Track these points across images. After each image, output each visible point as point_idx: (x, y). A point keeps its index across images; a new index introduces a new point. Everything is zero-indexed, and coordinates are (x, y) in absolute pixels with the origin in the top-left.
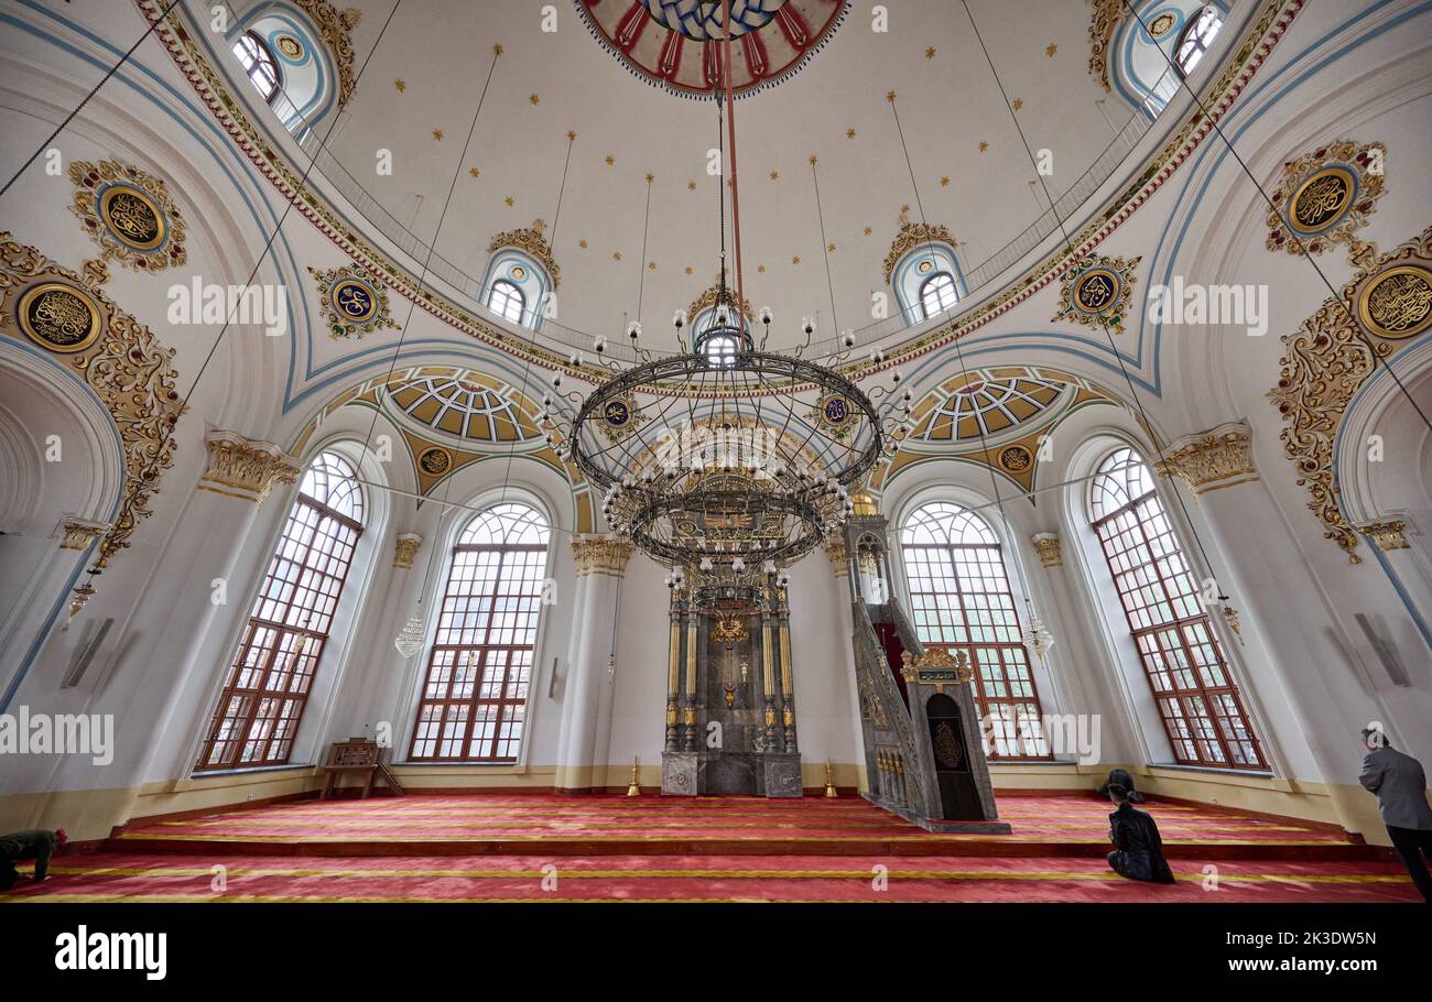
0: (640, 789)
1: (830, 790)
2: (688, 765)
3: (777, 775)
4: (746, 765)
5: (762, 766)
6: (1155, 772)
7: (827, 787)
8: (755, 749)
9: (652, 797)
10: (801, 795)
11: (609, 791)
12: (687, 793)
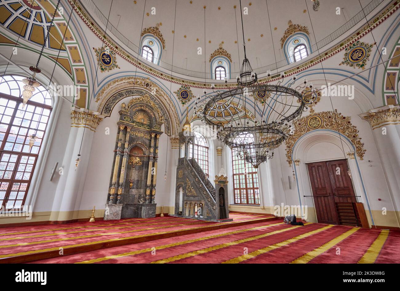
0: (95, 219)
1: (162, 214)
2: (118, 208)
3: (148, 211)
4: (134, 208)
5: (141, 208)
6: (231, 206)
7: (161, 213)
8: (139, 202)
9: (100, 221)
10: (155, 217)
11: (78, 221)
12: (117, 219)
